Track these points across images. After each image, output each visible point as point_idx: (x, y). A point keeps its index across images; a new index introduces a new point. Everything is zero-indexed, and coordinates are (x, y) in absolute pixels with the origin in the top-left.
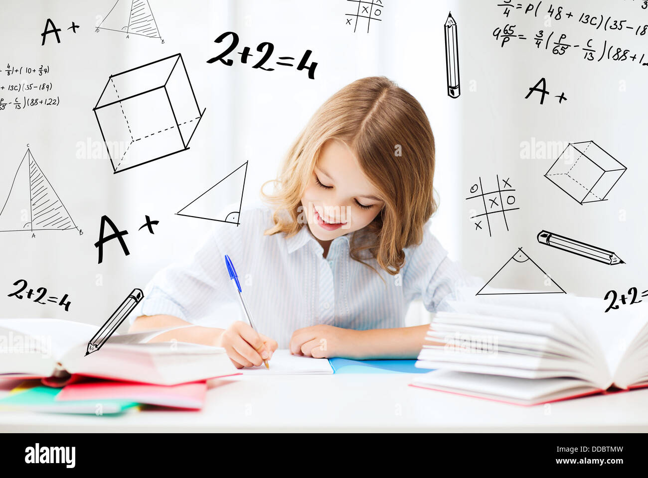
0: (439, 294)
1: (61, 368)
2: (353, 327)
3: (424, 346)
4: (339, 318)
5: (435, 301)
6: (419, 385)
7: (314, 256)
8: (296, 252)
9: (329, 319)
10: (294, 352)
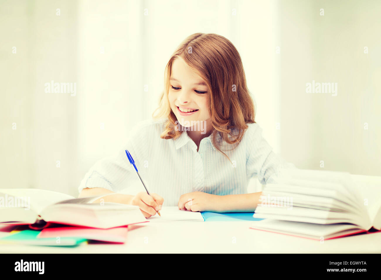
0: (268, 174)
1: (40, 219)
2: (215, 193)
3: (258, 205)
4: (207, 188)
5: (265, 177)
6: (256, 228)
7: (191, 151)
8: (180, 149)
9: (201, 189)
10: (181, 208)
